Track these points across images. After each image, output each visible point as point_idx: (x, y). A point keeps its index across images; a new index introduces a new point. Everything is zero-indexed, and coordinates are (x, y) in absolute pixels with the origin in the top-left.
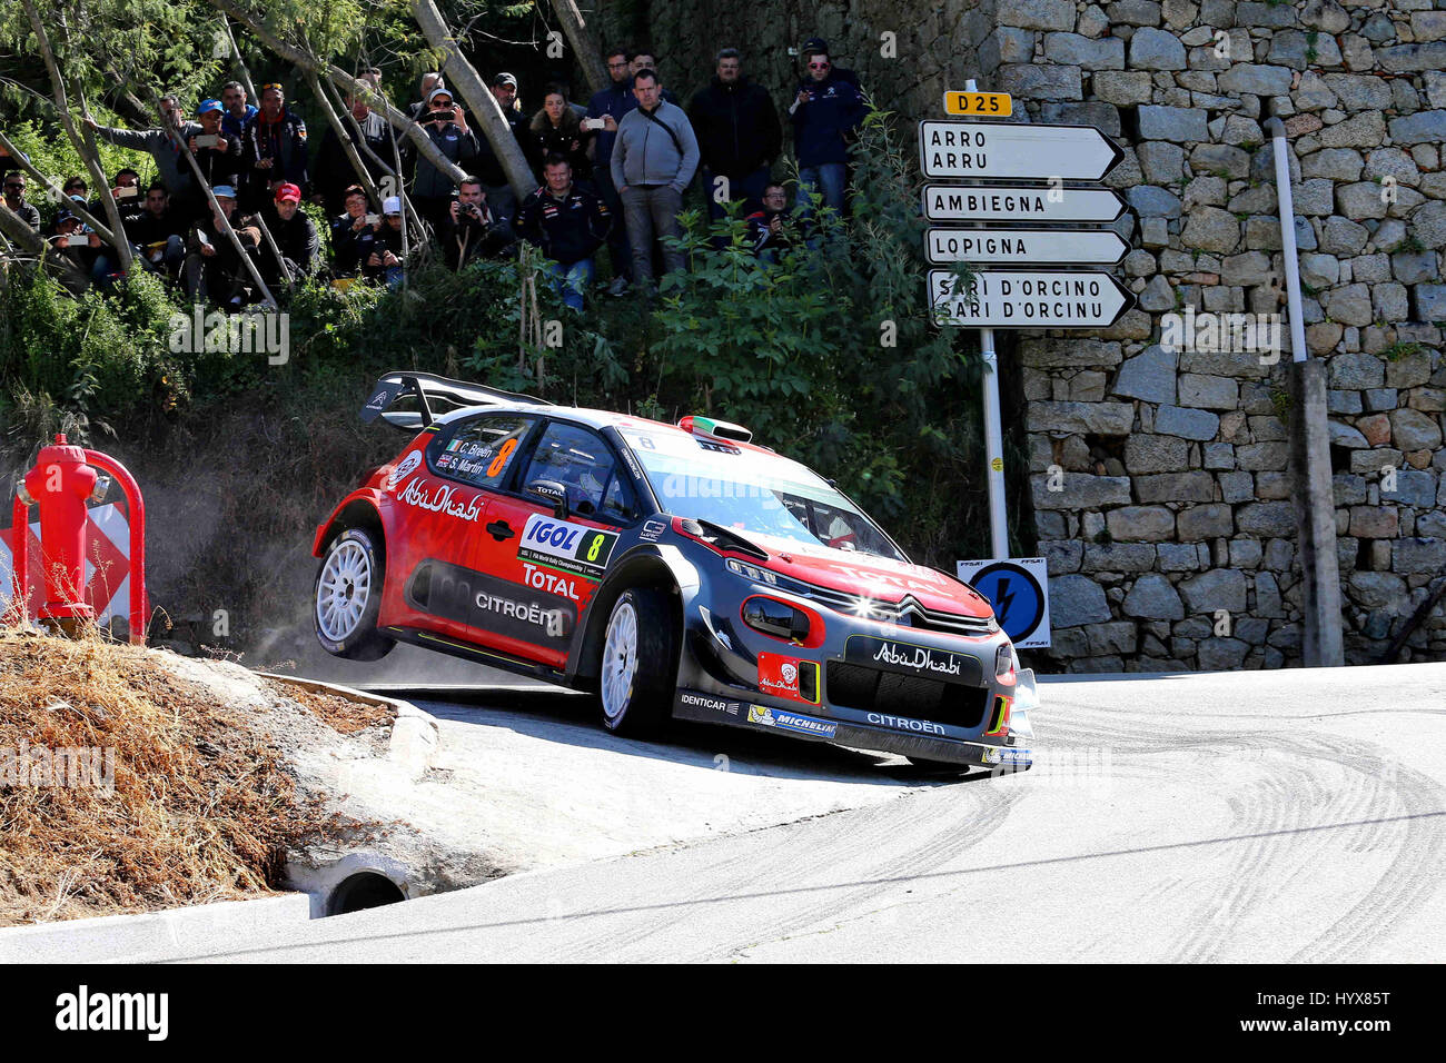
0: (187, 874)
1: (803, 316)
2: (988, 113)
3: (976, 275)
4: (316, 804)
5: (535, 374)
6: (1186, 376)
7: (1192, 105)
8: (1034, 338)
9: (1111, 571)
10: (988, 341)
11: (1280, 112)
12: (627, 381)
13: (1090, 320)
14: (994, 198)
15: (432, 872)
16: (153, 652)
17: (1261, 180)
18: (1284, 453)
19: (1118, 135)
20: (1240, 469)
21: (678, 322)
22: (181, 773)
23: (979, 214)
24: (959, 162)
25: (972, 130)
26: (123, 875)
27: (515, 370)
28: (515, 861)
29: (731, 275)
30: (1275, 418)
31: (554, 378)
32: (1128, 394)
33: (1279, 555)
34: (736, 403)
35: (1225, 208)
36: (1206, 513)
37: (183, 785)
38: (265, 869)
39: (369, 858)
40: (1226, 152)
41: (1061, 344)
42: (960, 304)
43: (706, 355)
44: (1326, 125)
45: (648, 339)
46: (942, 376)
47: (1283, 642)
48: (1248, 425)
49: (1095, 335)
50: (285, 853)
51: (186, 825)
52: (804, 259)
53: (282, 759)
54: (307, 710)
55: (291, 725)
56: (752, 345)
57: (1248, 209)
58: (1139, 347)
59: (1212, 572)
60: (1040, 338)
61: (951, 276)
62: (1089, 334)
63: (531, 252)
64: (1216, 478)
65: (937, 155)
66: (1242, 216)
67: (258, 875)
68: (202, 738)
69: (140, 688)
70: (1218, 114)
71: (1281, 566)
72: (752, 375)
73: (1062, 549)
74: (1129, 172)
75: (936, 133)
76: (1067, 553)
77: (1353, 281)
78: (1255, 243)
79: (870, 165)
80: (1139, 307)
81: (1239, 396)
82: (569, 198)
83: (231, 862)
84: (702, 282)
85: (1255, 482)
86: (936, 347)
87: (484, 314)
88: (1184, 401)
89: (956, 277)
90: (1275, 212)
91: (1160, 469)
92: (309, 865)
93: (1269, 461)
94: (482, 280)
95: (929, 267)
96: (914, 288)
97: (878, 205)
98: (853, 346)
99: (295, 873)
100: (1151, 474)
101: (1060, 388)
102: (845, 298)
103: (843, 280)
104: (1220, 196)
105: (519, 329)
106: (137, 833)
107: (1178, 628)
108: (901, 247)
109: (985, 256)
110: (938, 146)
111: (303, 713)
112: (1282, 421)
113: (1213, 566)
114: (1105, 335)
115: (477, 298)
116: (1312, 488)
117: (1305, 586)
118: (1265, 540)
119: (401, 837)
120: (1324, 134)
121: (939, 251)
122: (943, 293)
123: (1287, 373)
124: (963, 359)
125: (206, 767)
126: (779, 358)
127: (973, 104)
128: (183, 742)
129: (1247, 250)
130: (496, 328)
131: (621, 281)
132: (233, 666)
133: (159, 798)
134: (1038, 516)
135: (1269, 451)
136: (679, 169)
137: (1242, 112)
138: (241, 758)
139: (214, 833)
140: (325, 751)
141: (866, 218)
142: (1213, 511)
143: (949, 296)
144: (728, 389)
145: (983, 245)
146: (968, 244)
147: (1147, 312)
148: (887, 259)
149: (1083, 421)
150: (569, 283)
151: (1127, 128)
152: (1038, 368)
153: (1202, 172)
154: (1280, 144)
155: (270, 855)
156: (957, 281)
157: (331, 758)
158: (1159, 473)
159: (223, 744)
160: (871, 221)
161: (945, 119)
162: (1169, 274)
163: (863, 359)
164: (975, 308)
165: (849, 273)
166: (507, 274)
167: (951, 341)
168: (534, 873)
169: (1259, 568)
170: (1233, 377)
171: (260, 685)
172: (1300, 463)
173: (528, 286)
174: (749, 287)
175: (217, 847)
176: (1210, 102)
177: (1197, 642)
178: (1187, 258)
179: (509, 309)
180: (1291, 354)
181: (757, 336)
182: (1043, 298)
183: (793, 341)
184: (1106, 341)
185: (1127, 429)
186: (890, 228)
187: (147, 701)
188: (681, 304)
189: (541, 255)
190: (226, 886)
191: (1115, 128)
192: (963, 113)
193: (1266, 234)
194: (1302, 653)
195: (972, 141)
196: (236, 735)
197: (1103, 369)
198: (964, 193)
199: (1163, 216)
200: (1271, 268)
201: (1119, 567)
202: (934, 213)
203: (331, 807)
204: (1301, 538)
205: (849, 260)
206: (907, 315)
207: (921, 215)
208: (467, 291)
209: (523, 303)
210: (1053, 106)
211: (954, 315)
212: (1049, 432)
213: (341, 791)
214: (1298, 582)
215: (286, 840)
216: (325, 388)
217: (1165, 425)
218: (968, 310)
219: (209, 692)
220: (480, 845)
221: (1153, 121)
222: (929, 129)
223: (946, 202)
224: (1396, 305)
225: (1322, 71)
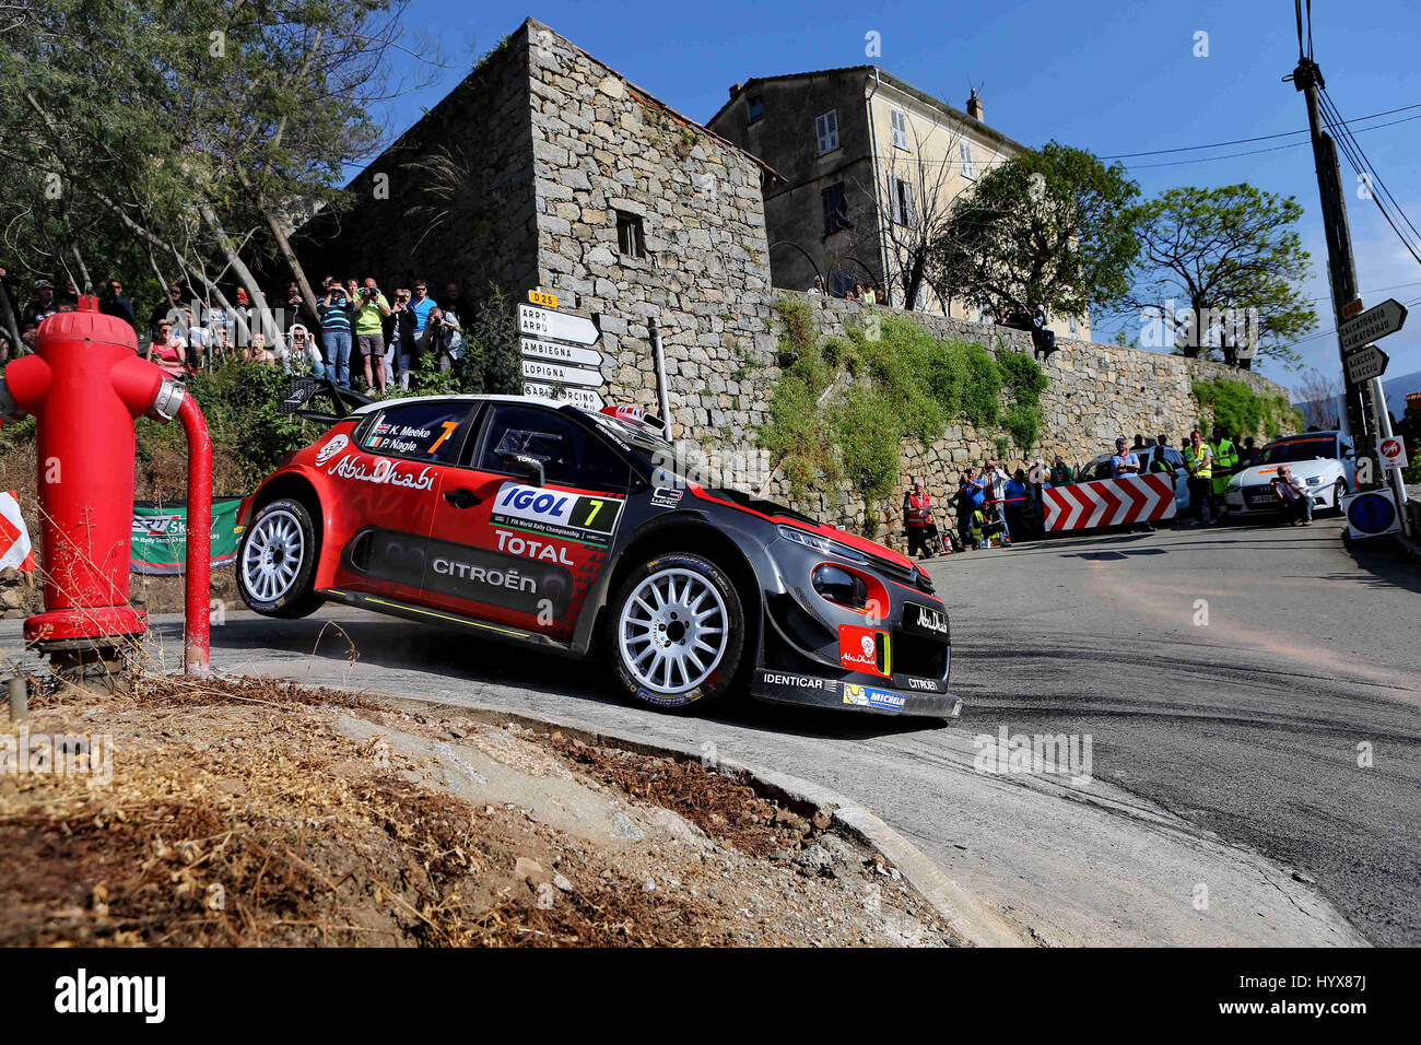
2: (547, 304)
14: (550, 348)
23: (544, 355)
24: (535, 327)
25: (540, 311)
44: (674, 334)
57: (644, 368)
65: (525, 322)
75: (524, 311)
95: (522, 378)
109: (547, 377)
110: (526, 317)
120: (673, 338)
121: (527, 371)
122: (528, 393)
127: (541, 299)
145: (545, 371)
146: (539, 369)
161: (529, 304)
162: (613, 396)
176: (629, 317)
178: (620, 389)
182: (570, 401)
192: (536, 302)
195: (540, 317)
198: (537, 343)
202: (524, 351)
207: (516, 354)
222: (522, 308)
223: (529, 347)
224: (704, 419)
225: (672, 309)
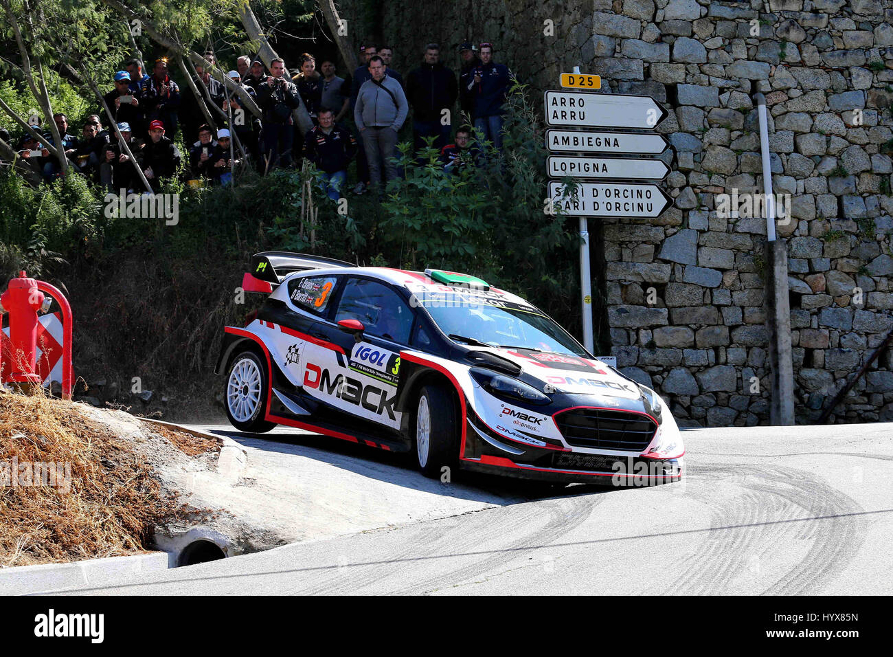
0: (94, 539)
1: (471, 207)
2: (587, 87)
3: (578, 185)
4: (173, 498)
5: (310, 240)
6: (703, 248)
7: (710, 84)
8: (611, 223)
9: (655, 365)
10: (584, 225)
11: (762, 90)
12: (365, 245)
13: (645, 213)
14: (589, 138)
15: (242, 541)
16: (75, 404)
17: (750, 131)
18: (761, 296)
19: (665, 101)
20: (734, 305)
21: (397, 208)
22: (91, 478)
23: (579, 148)
24: (568, 116)
25: (577, 97)
26: (56, 539)
27: (298, 237)
28: (293, 535)
29: (429, 181)
30: (756, 275)
31: (321, 242)
32: (668, 258)
33: (756, 357)
34: (431, 259)
35: (728, 147)
36: (713, 331)
37: (93, 485)
38: (141, 537)
39: (204, 532)
40: (730, 113)
41: (627, 227)
42: (567, 202)
43: (413, 230)
44: (790, 98)
45: (378, 221)
46: (555, 246)
47: (758, 410)
48: (739, 279)
49: (648, 222)
50: (154, 527)
51: (94, 510)
52: (473, 172)
53: (153, 470)
54: (168, 441)
55: (158, 450)
56: (441, 224)
57: (743, 148)
58: (675, 230)
59: (716, 367)
60: (615, 223)
61: (563, 185)
62: (645, 222)
63: (309, 165)
64: (719, 311)
65: (555, 112)
66: (738, 152)
67: (137, 540)
68: (105, 457)
69: (68, 426)
70: (725, 90)
71: (758, 364)
72: (441, 242)
73: (626, 351)
74: (671, 123)
75: (555, 98)
76: (628, 353)
77: (805, 193)
78: (746, 169)
79: (514, 117)
80: (675, 206)
81: (735, 261)
82: (332, 133)
83: (121, 532)
84: (411, 186)
85: (743, 313)
86: (553, 227)
87: (280, 202)
88: (702, 263)
89: (566, 185)
90: (759, 150)
91: (687, 304)
92: (168, 535)
93: (752, 301)
94: (279, 182)
95: (549, 179)
96: (540, 191)
97: (519, 140)
98: (502, 226)
99: (159, 540)
100: (680, 307)
101: (627, 254)
102: (498, 197)
103: (496, 186)
104: (725, 140)
105: (301, 212)
106: (64, 514)
107: (695, 401)
108: (532, 167)
109: (583, 174)
110: (556, 106)
111: (166, 443)
112: (760, 277)
113: (717, 363)
114: (655, 223)
115: (276, 193)
116: (778, 317)
117: (772, 377)
118: (749, 348)
119: (224, 519)
120: (789, 104)
121: (555, 170)
122: (557, 195)
123: (764, 247)
124: (568, 234)
125: (107, 475)
126: (457, 233)
127: (578, 81)
128: (93, 459)
129: (741, 173)
130: (287, 210)
131: (361, 185)
132: (124, 413)
133: (78, 493)
134: (612, 331)
135: (752, 295)
136: (396, 117)
137: (740, 89)
138: (128, 470)
139: (111, 515)
140: (179, 466)
141: (511, 149)
142: (717, 330)
143: (561, 197)
144: (426, 251)
145: (582, 167)
146: (573, 166)
147: (679, 209)
148: (524, 174)
149: (639, 274)
150: (330, 184)
151: (670, 98)
152: (613, 242)
153: (715, 125)
154: (762, 109)
155: (144, 529)
156: (566, 188)
157: (182, 471)
158: (685, 306)
159: (117, 461)
160: (514, 151)
161: (561, 90)
162: (694, 187)
163: (507, 233)
164: (576, 204)
165: (500, 181)
166: (294, 178)
167: (561, 224)
168: (303, 543)
169: (745, 365)
170: (731, 249)
171: (140, 425)
172: (771, 302)
173: (306, 186)
174: (439, 189)
175: (113, 523)
176: (721, 83)
177: (706, 409)
178: (705, 176)
179: (294, 200)
180: (767, 236)
181: (445, 219)
182: (617, 200)
183: (465, 222)
184: (655, 226)
185: (666, 279)
186: (525, 155)
187: (72, 434)
188: (399, 199)
189: (315, 167)
190: (117, 547)
191: (663, 97)
192: (571, 86)
193: (753, 163)
194: (769, 417)
195: (576, 103)
196: (125, 456)
197: (653, 243)
198: (571, 135)
199: (691, 151)
200: (756, 184)
201: (660, 363)
202: (553, 147)
203: (182, 501)
204: (770, 347)
205: (501, 174)
206: (535, 208)
207: (544, 148)
208: (269, 188)
209: (303, 196)
210: (625, 83)
211: (563, 208)
212: (619, 280)
213: (188, 490)
214: (768, 374)
215: (154, 520)
216: (183, 245)
217: (689, 278)
218: (572, 206)
219: (109, 429)
220: (272, 525)
221: (686, 93)
222: (551, 96)
223: (560, 140)
224: (830, 208)
225: (789, 66)
